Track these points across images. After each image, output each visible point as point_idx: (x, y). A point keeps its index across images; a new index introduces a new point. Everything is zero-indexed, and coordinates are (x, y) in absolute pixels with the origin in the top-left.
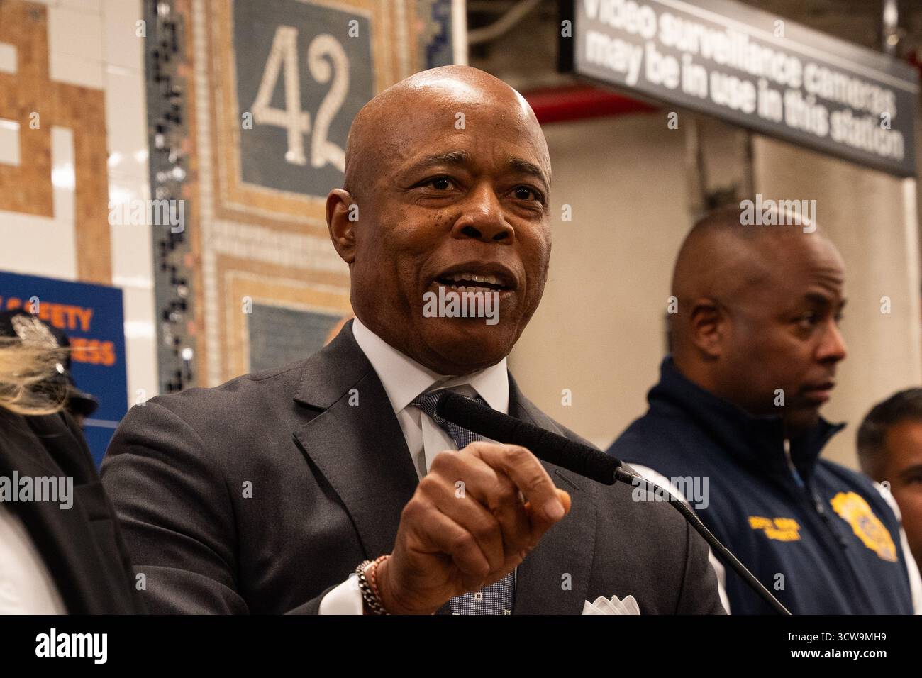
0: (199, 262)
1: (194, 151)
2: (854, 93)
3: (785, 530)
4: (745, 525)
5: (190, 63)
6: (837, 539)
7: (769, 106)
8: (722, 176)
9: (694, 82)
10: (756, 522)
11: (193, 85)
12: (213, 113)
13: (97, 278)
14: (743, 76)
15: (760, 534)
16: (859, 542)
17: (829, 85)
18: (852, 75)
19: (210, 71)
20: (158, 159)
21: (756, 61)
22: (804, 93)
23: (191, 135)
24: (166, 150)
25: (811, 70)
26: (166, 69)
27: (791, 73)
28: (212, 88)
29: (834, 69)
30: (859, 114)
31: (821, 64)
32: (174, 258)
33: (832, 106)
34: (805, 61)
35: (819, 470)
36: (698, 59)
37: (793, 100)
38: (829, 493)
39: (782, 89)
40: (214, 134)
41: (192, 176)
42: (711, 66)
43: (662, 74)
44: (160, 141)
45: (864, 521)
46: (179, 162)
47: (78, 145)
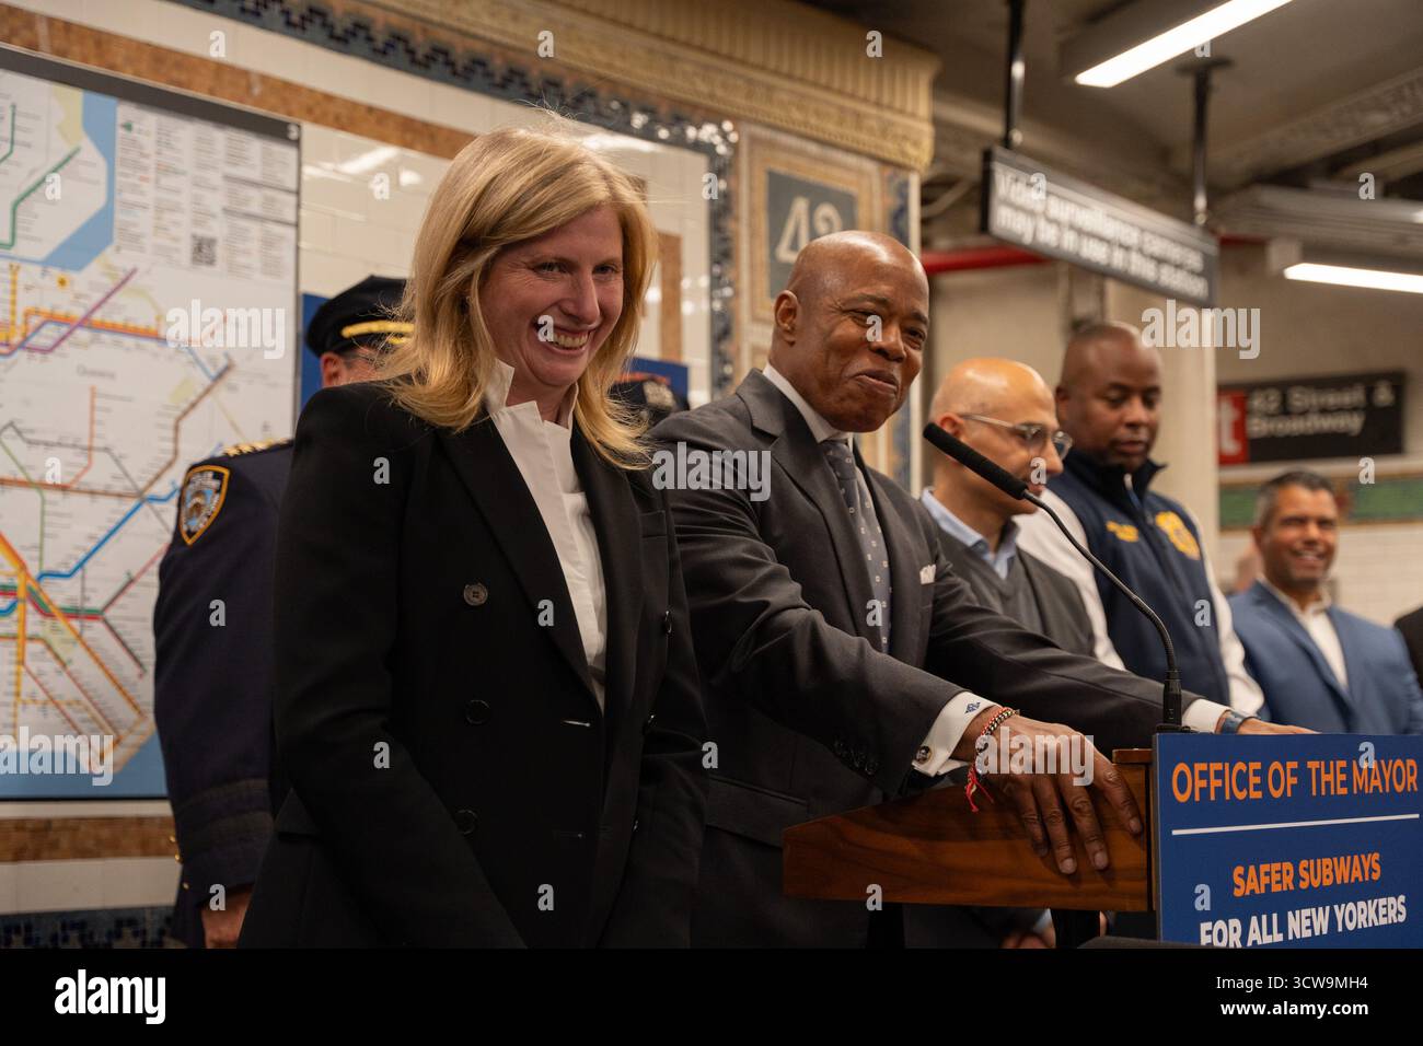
0: (739, 350)
1: (738, 278)
2: (1175, 253)
3: (1127, 533)
4: (1104, 528)
5: (737, 219)
6: (1160, 542)
7: (1118, 260)
8: (1084, 307)
9: (1069, 242)
10: (1112, 526)
11: (737, 234)
12: (752, 253)
13: (671, 358)
14: (1101, 239)
15: (1113, 535)
16: (1173, 546)
17: (1158, 247)
18: (1174, 241)
19: (751, 226)
20: (716, 282)
21: (1111, 229)
22: (1141, 251)
23: (737, 267)
24: (719, 278)
25: (1148, 237)
26: (723, 223)
27: (1132, 237)
28: (753, 235)
29: (1162, 236)
30: (1178, 266)
31: (1153, 233)
32: (724, 346)
33: (1160, 261)
34: (1143, 230)
35: (1148, 498)
36: (1072, 227)
37: (1135, 257)
38: (1155, 513)
39: (1127, 248)
40: (752, 267)
41: (737, 293)
42: (1081, 232)
43: (1048, 236)
44: (717, 270)
45: (1177, 532)
46: (730, 284)
47: (664, 270)
